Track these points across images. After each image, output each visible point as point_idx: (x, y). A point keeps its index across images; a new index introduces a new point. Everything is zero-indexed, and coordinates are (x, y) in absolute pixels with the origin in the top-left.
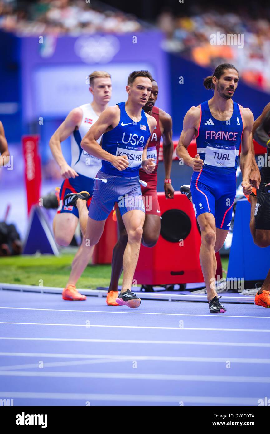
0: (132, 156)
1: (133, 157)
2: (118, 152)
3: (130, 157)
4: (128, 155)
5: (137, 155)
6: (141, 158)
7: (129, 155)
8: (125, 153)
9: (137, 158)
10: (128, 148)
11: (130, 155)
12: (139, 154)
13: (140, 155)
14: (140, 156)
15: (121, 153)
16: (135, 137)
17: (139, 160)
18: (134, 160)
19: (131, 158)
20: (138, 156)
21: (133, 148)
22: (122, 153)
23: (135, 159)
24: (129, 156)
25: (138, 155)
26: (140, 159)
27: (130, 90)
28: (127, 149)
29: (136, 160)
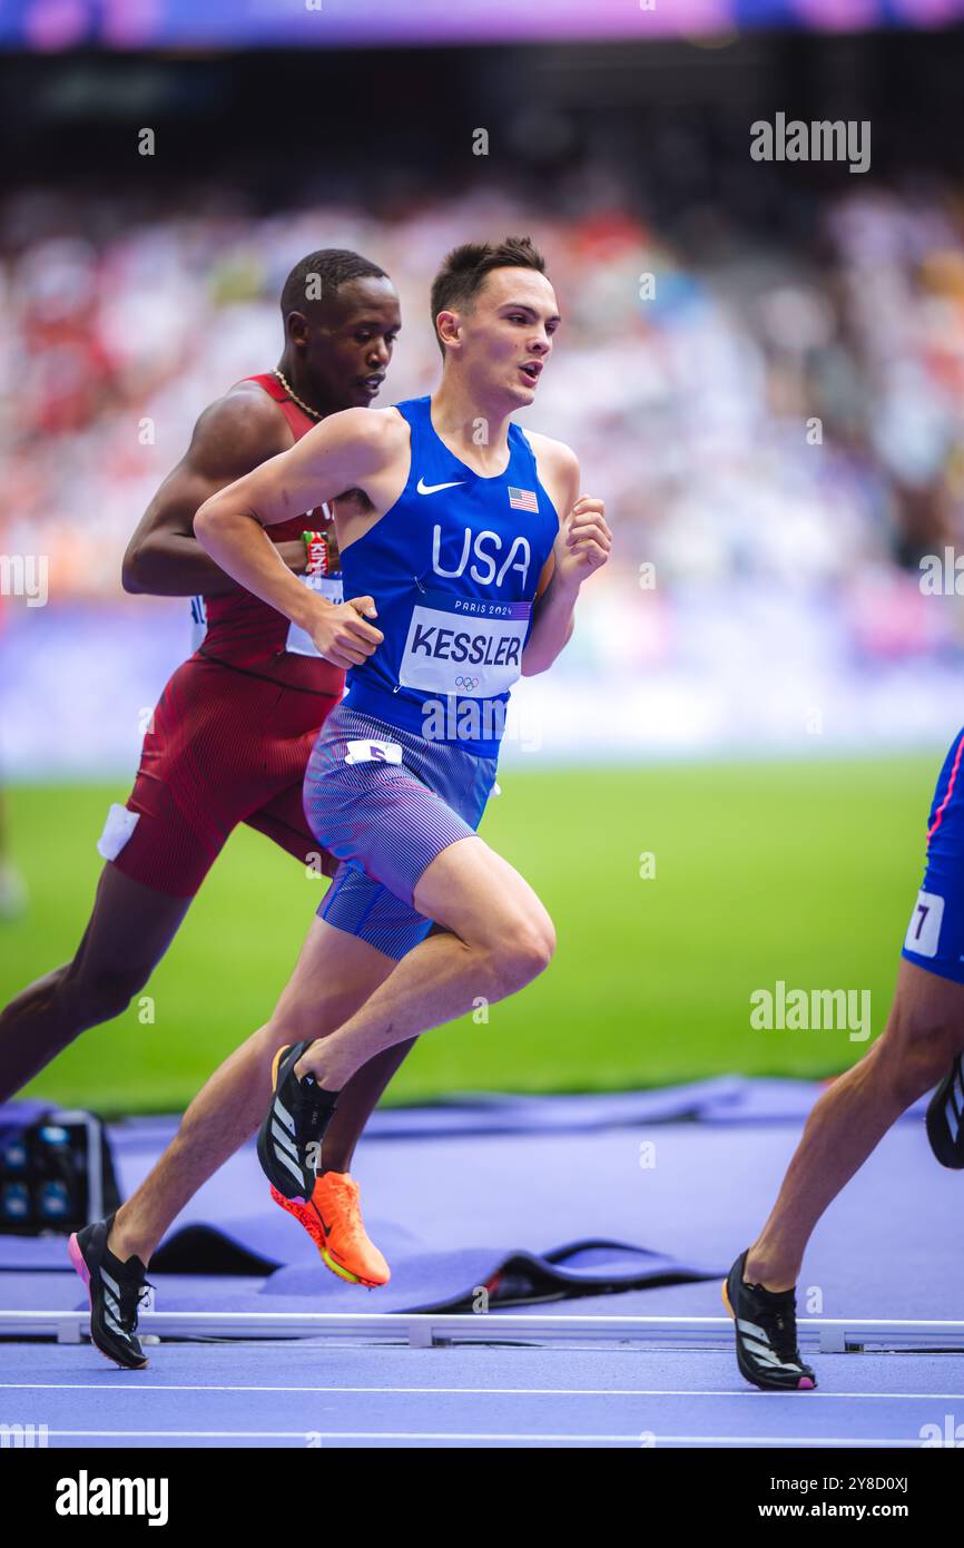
0: (479, 643)
3: (471, 650)
4: (463, 641)
6: (519, 654)
7: (468, 641)
8: (451, 633)
10: (466, 607)
12: (511, 636)
13: (517, 640)
14: (515, 645)
15: (433, 630)
16: (488, 546)
19: (476, 656)
21: (487, 609)
22: (436, 633)
24: (466, 645)
27: (460, 331)
28: (460, 611)
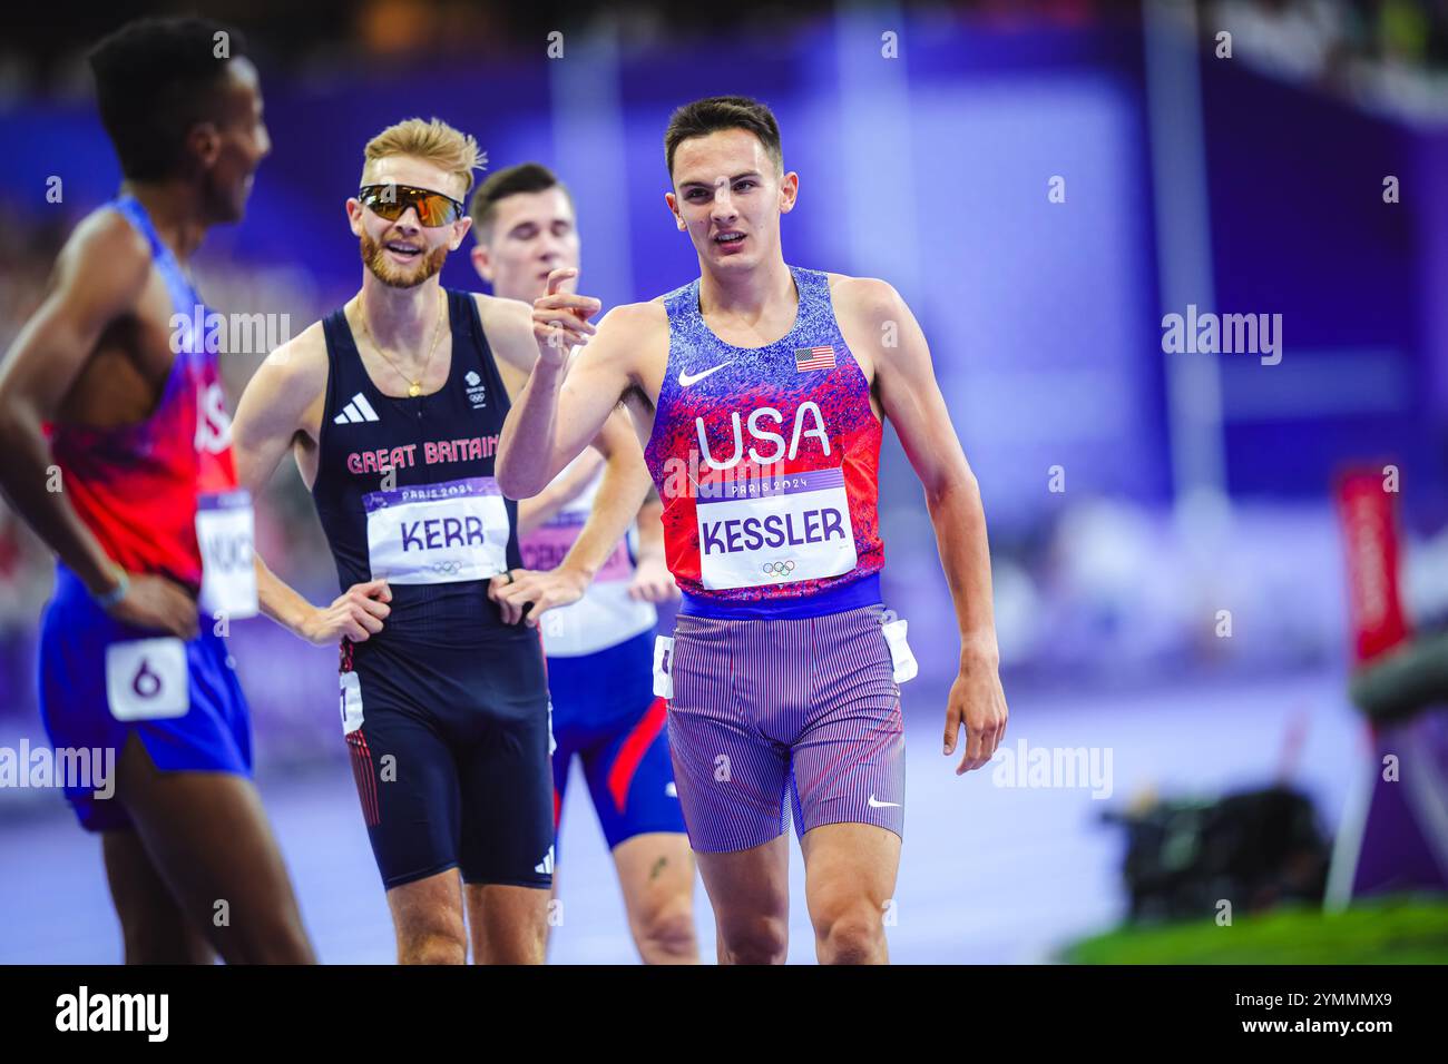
1: (783, 528)
2: (705, 526)
5: (807, 515)
9: (809, 529)
11: (762, 524)
17: (834, 534)
18: (801, 541)
20: (812, 520)
23: (799, 533)
25: (815, 513)
26: (836, 527)
29: (810, 540)
